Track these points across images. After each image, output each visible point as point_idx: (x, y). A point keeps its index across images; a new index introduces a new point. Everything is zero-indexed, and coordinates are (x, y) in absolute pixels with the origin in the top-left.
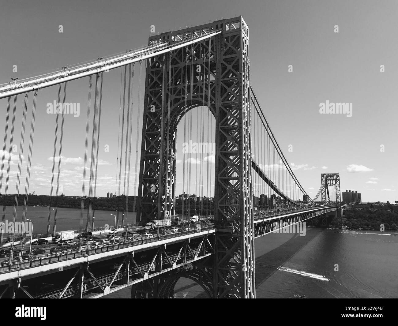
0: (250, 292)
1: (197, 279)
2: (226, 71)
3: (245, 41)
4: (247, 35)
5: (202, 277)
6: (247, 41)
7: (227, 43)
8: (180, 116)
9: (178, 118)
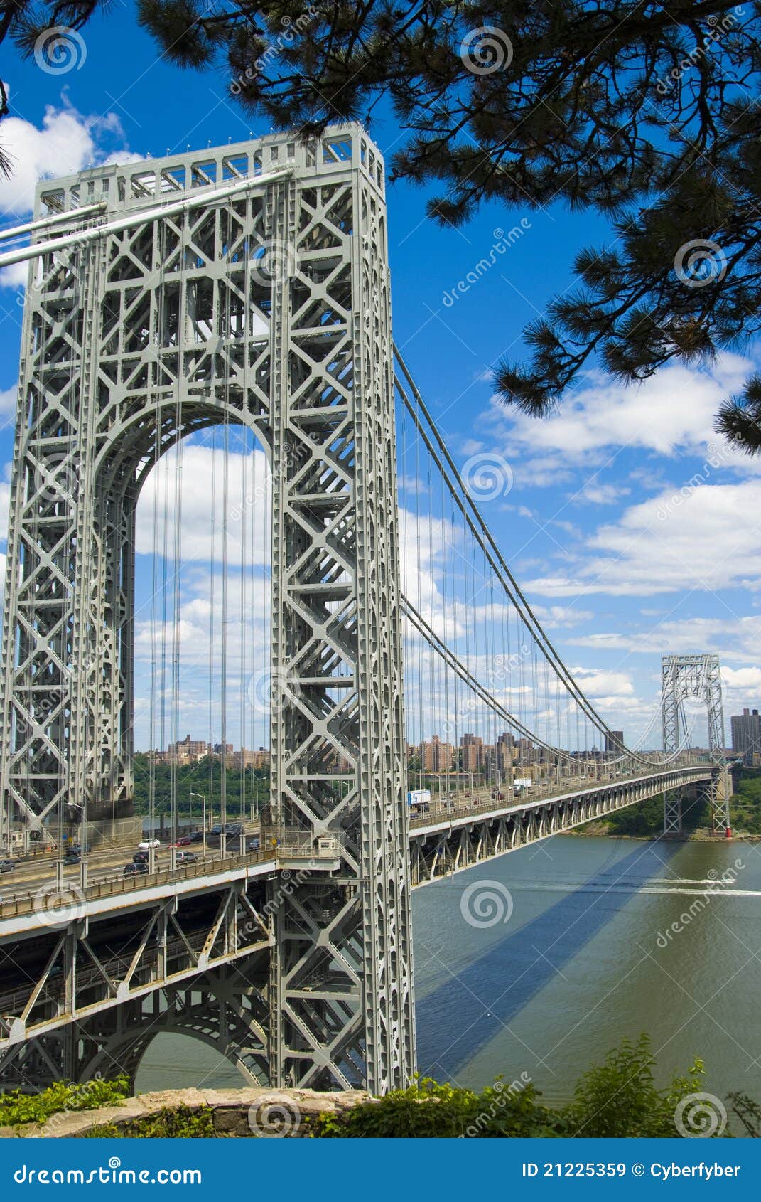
0: (397, 1069)
1: (216, 1035)
2: (308, 303)
3: (373, 202)
4: (379, 185)
5: (232, 1027)
6: (379, 204)
7: (308, 208)
8: (146, 459)
9: (141, 466)
